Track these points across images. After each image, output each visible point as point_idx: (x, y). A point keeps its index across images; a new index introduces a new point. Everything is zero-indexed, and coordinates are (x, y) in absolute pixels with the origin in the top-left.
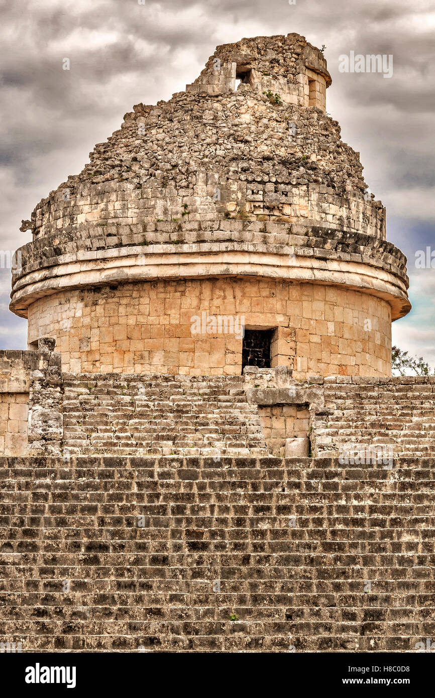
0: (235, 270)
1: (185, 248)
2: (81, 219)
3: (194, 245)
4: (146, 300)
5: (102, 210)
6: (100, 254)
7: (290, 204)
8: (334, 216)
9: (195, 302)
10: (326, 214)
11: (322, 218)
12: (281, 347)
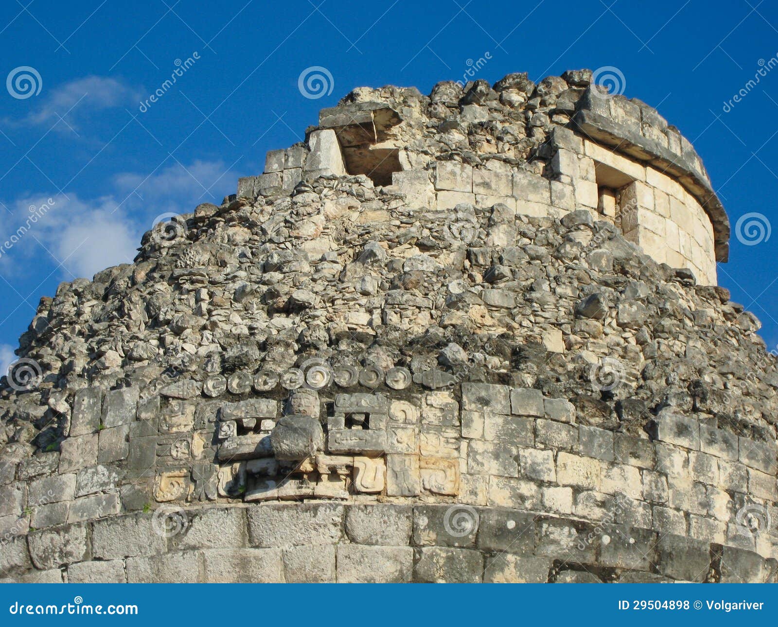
7: (383, 455)
10: (541, 484)
11: (522, 498)
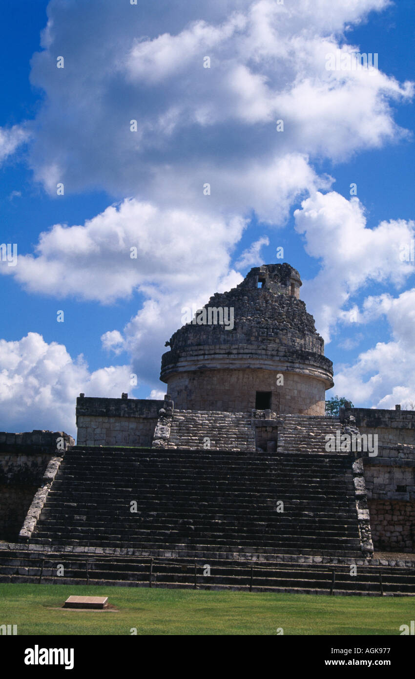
0: (252, 366)
1: (232, 356)
2: (189, 342)
3: (236, 355)
4: (215, 379)
5: (198, 339)
6: (196, 358)
8: (298, 343)
9: (236, 380)
10: (295, 342)
11: (293, 344)
12: (274, 400)
